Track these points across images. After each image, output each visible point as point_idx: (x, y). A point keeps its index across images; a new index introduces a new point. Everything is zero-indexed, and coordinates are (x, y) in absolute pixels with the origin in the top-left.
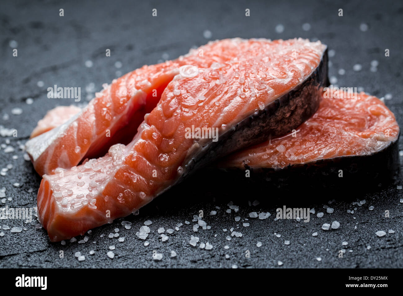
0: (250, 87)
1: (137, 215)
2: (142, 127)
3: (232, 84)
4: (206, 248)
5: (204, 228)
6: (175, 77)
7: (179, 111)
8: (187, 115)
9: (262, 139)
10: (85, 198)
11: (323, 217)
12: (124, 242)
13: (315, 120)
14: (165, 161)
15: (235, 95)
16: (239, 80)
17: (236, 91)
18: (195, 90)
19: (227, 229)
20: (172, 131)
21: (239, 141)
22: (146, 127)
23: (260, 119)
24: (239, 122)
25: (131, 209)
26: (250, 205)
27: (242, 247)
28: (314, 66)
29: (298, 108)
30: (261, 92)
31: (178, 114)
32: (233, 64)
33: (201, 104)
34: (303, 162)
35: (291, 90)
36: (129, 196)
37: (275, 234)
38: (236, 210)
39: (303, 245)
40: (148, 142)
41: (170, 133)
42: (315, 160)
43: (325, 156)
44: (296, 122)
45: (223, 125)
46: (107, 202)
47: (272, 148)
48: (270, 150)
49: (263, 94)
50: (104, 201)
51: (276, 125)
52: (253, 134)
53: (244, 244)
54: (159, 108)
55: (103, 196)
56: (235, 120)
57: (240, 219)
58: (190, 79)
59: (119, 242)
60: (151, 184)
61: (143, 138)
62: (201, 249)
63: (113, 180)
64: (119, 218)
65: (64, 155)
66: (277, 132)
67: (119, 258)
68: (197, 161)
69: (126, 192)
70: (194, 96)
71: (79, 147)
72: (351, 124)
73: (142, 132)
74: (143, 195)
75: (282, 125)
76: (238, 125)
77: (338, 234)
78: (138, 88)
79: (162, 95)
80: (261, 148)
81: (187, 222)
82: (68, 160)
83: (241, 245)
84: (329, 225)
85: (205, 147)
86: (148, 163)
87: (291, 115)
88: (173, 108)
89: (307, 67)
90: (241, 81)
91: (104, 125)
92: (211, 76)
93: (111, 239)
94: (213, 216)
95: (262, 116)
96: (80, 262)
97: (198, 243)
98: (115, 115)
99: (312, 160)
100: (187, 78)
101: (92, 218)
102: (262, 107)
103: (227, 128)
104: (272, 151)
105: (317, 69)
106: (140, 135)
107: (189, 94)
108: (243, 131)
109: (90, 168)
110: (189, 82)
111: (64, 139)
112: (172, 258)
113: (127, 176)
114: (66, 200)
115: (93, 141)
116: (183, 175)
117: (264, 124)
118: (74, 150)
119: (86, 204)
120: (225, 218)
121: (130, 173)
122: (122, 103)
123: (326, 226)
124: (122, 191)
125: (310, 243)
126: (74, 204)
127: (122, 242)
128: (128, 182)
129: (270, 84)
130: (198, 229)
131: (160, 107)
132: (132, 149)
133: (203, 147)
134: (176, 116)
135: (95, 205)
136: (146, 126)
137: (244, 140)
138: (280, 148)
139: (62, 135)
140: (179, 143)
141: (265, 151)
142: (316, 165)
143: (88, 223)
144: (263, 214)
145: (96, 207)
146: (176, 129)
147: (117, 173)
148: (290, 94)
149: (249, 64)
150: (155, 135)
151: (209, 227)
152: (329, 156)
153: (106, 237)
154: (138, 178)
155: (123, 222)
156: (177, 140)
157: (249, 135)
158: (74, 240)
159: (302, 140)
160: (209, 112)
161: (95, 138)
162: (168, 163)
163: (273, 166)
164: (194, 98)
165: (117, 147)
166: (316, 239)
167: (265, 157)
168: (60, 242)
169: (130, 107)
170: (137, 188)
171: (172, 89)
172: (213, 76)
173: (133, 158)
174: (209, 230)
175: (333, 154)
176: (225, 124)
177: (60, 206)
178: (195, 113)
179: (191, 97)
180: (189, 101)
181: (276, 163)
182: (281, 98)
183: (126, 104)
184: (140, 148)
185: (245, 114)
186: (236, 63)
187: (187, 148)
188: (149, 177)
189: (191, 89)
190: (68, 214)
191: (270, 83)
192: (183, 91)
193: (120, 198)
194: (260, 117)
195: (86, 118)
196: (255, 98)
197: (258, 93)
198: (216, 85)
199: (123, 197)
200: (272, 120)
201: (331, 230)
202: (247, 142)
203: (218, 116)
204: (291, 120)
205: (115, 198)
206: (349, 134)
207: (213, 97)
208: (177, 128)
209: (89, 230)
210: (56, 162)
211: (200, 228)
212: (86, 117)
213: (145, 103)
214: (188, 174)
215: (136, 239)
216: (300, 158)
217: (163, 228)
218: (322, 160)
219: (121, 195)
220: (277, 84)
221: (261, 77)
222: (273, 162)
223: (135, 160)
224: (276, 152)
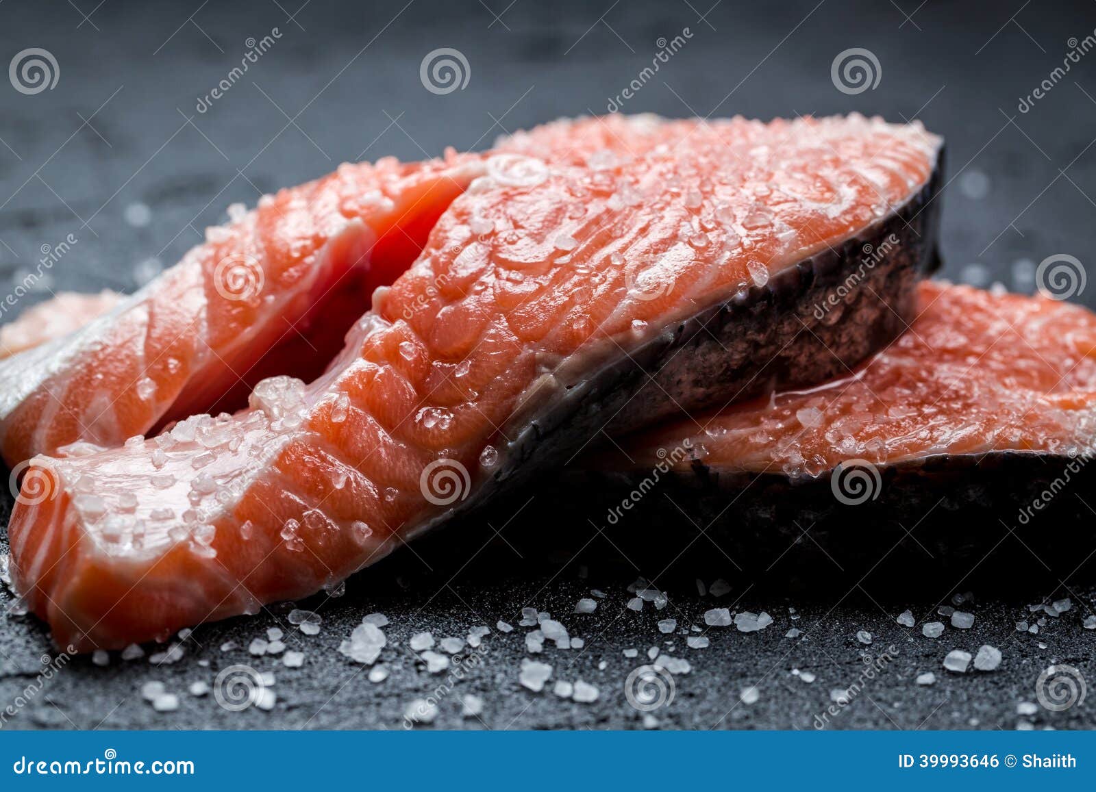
0: (719, 219)
1: (338, 598)
2: (364, 326)
3: (662, 209)
4: (579, 697)
5: (563, 644)
6: (475, 184)
7: (489, 279)
8: (518, 290)
9: (748, 389)
10: (179, 521)
11: (941, 638)
12: (302, 668)
13: (905, 352)
14: (439, 430)
15: (674, 239)
16: (682, 201)
17: (677, 227)
18: (543, 222)
19: (640, 652)
20: (467, 339)
21: (680, 382)
22: (377, 325)
23: (750, 316)
24: (685, 318)
25: (321, 574)
26: (702, 592)
27: (694, 700)
28: (916, 177)
29: (864, 301)
30: (757, 235)
31: (487, 287)
32: (656, 160)
33: (565, 259)
34: (882, 459)
35: (850, 237)
36: (317, 532)
37: (796, 672)
38: (660, 601)
39: (891, 705)
40: (386, 370)
41: (457, 345)
42: (922, 456)
43: (953, 447)
44: (852, 348)
45: (636, 323)
46: (247, 542)
47: (778, 417)
48: (773, 422)
49: (763, 241)
50: (239, 537)
51: (796, 347)
52: (725, 365)
53: (698, 691)
54: (421, 269)
55: (234, 521)
56: (675, 311)
57: (674, 626)
58: (521, 190)
59: (286, 667)
60: (390, 499)
61: (370, 355)
62: (561, 699)
63: (271, 475)
64: (282, 602)
65: (103, 403)
66: (794, 371)
67: (290, 709)
68: (547, 434)
69: (309, 517)
70: (538, 237)
71: (153, 383)
72: (1018, 372)
73: (366, 340)
74: (362, 531)
75: (813, 350)
76: (682, 328)
77: (996, 683)
78: (349, 214)
79: (433, 232)
80: (742, 415)
81: (503, 626)
82: (113, 419)
83: (691, 695)
84: (968, 656)
85: (576, 389)
86: (381, 433)
87: (842, 320)
88: (470, 271)
89: (895, 180)
90: (689, 202)
91: (235, 318)
92: (591, 187)
93: (257, 657)
94: (586, 615)
95: (757, 310)
96: (163, 712)
97: (548, 682)
98: (272, 291)
99: (910, 456)
100: (515, 188)
101: (198, 588)
102: (761, 278)
103: (650, 332)
104: (780, 426)
105: (923, 191)
106: (359, 348)
107: (522, 231)
108: (694, 350)
109: (189, 439)
110: (519, 198)
111: (101, 356)
112: (468, 718)
113: (315, 470)
114: (115, 523)
115: (196, 368)
116: (497, 476)
117: (762, 336)
118: (133, 390)
119: (181, 537)
120: (626, 623)
121: (323, 459)
122: (296, 255)
123: (958, 660)
124: (296, 512)
125: (913, 701)
126: (142, 535)
127: (294, 668)
128: (318, 486)
129: (783, 214)
130: (542, 644)
131: (427, 268)
132: (333, 387)
133: (569, 387)
134: (478, 293)
135: (212, 545)
136: (379, 322)
137: (696, 383)
138: (809, 417)
139: (95, 343)
140: (490, 374)
141: (757, 423)
142: (922, 473)
143: (185, 602)
144: (745, 615)
145: (212, 553)
146: (481, 332)
147: (284, 454)
148: (846, 249)
149: (710, 163)
150: (410, 349)
151: (578, 643)
152: (966, 447)
153: (241, 651)
154: (348, 478)
155: (294, 612)
156: (484, 365)
157: (710, 367)
158: (134, 651)
159: (872, 401)
160: (590, 284)
161: (204, 358)
162: (447, 436)
163: (785, 467)
164: (539, 242)
165: (280, 382)
166: (929, 692)
167: (760, 440)
168: (91, 655)
169: (322, 270)
170: (345, 508)
171: (465, 217)
172: (596, 185)
173: (338, 412)
174: (578, 650)
175: (977, 442)
176: (642, 319)
177: (97, 540)
178: (545, 284)
179: (526, 240)
180: (523, 252)
181: (797, 458)
182: (819, 258)
183: (309, 260)
184: (361, 387)
185: (705, 294)
186: (665, 160)
187: (516, 391)
188: (385, 477)
189: (528, 218)
190: (124, 562)
191: (782, 210)
192: (501, 225)
193: (288, 532)
194: (751, 309)
195: (175, 299)
196: (739, 250)
197: (748, 236)
198: (608, 211)
199: (300, 532)
200: (787, 328)
201: (973, 673)
202: (702, 390)
203: (622, 296)
204: (840, 336)
205: (274, 533)
206: (1019, 398)
207: (602, 242)
208: (483, 327)
209: (183, 628)
210: (75, 426)
211: (549, 643)
212: (175, 295)
213: (368, 266)
214: (511, 476)
215: (339, 660)
216: (874, 449)
217: (428, 635)
218: (944, 458)
219: (293, 524)
220: (808, 215)
221: (754, 194)
222: (784, 456)
223: (341, 418)
224: (797, 426)
